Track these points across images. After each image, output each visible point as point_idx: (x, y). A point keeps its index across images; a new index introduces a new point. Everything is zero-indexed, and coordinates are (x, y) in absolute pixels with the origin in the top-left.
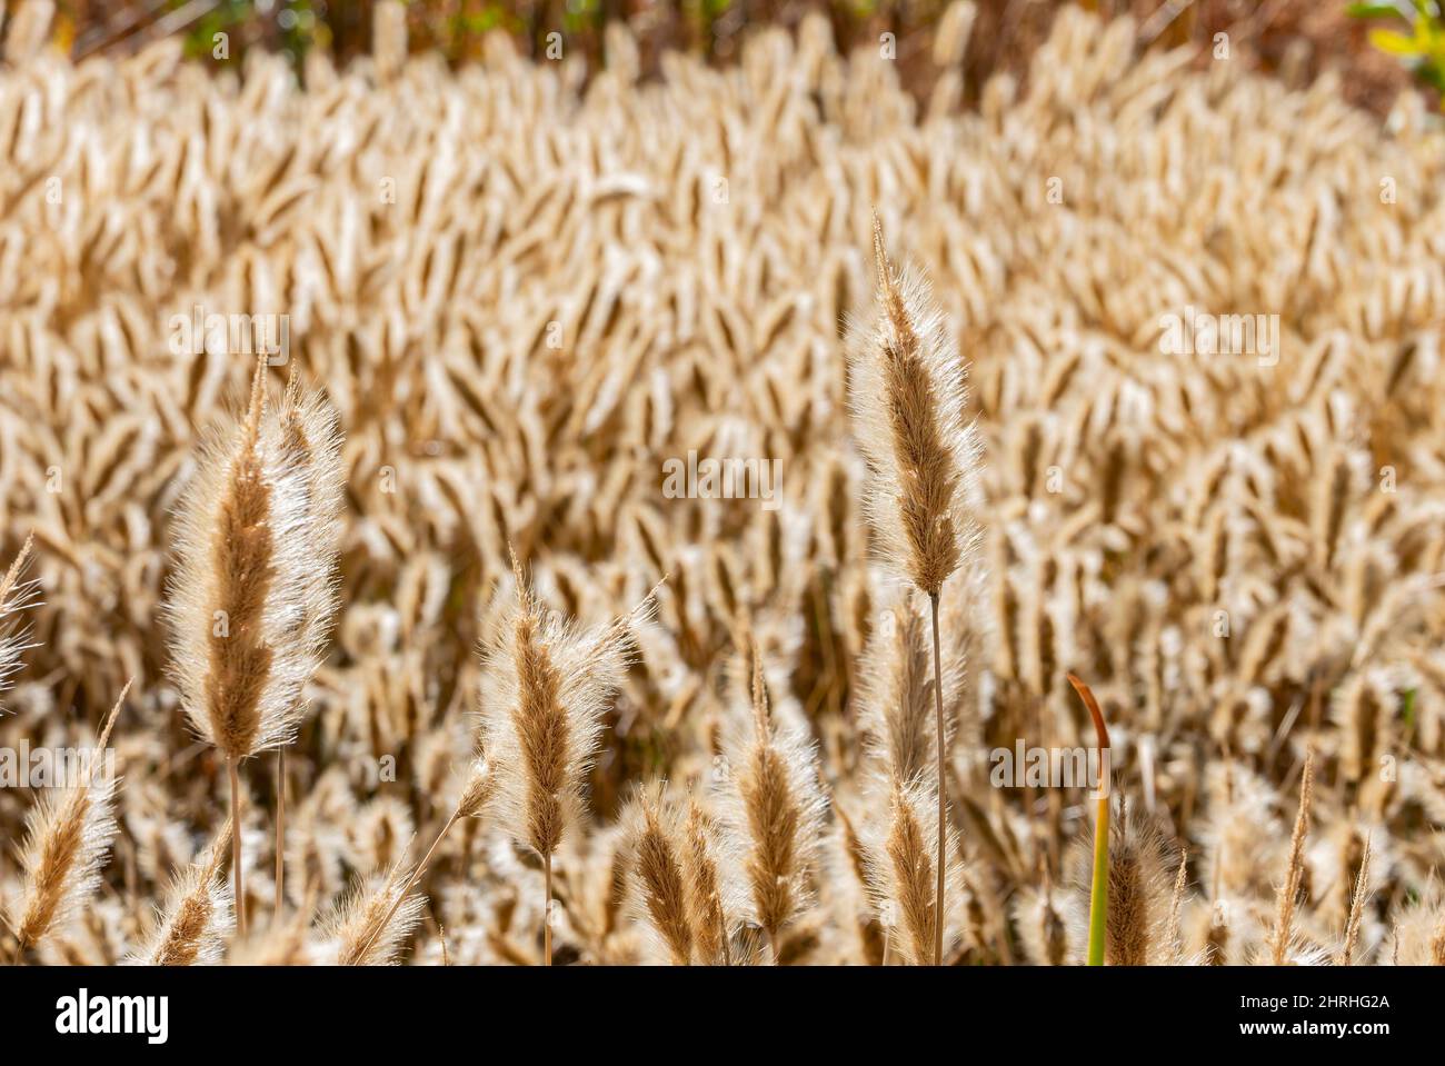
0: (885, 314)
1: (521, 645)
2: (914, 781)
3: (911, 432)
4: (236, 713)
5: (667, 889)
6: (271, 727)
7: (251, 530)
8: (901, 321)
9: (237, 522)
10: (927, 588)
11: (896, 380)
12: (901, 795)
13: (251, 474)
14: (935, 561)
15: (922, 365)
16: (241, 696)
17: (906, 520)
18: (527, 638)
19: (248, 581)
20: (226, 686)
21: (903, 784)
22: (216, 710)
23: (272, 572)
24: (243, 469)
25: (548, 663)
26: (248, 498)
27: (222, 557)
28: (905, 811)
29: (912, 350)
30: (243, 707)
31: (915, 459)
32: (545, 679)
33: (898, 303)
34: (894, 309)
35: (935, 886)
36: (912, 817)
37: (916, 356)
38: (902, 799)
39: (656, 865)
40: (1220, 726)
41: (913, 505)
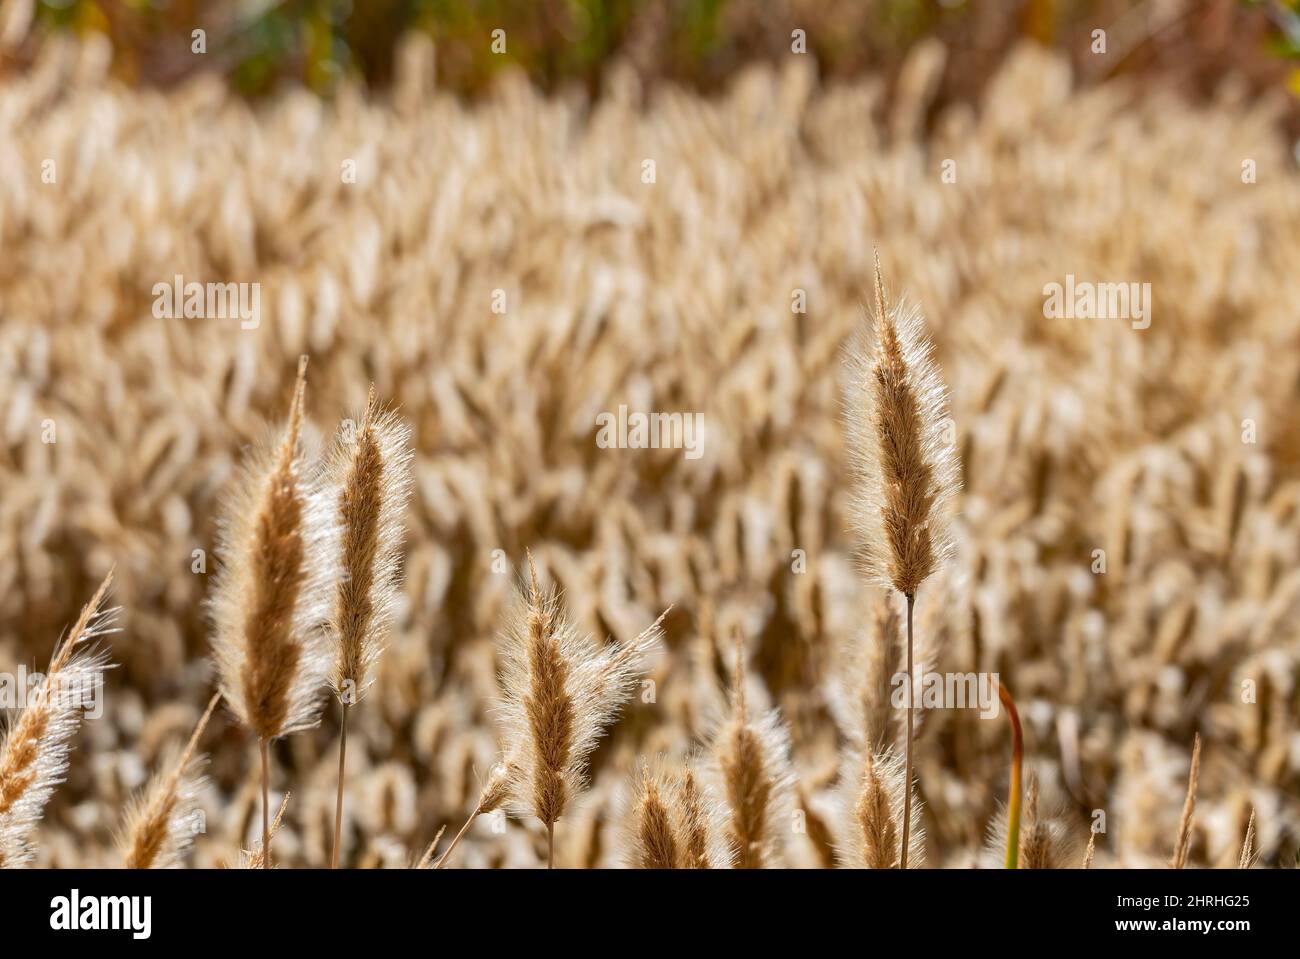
0: (880, 343)
1: (534, 639)
2: (886, 755)
3: (897, 451)
4: (268, 700)
5: (663, 850)
6: (299, 712)
7: (286, 539)
8: (893, 350)
9: (273, 532)
10: (904, 590)
11: (887, 404)
12: (873, 766)
13: (286, 490)
14: (913, 566)
15: (911, 391)
16: (273, 685)
17: (889, 529)
18: (540, 634)
19: (281, 584)
20: (259, 675)
21: (875, 757)
22: (250, 696)
23: (304, 576)
24: (279, 486)
25: (557, 656)
26: (283, 511)
27: (258, 561)
28: (876, 781)
29: (902, 377)
30: (275, 693)
31: (899, 474)
32: (554, 669)
33: (892, 335)
34: (888, 340)
35: (899, 847)
36: (882, 787)
37: (905, 382)
38: (874, 771)
39: (654, 829)
40: (1136, 703)
41: (895, 516)
